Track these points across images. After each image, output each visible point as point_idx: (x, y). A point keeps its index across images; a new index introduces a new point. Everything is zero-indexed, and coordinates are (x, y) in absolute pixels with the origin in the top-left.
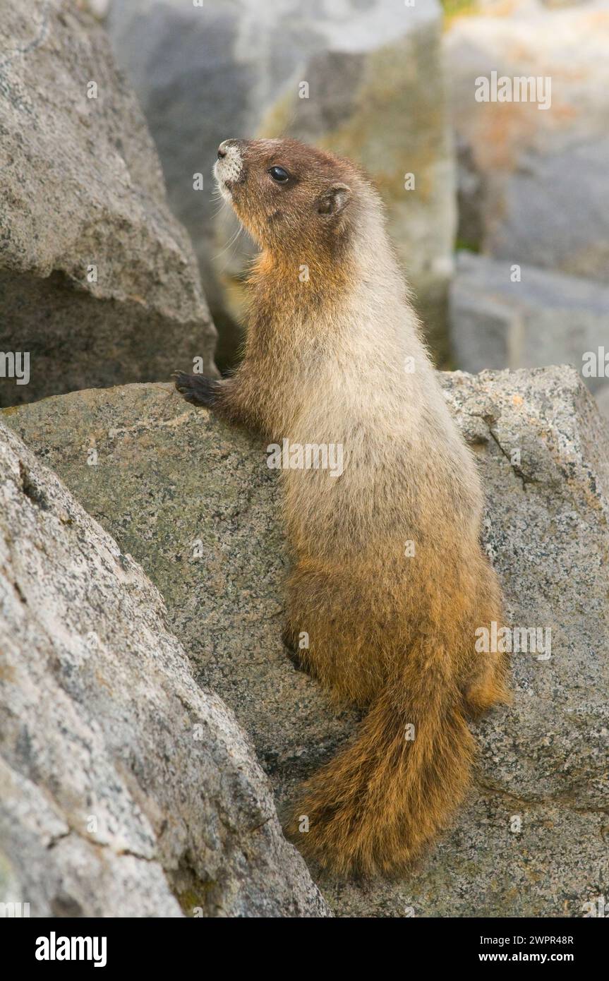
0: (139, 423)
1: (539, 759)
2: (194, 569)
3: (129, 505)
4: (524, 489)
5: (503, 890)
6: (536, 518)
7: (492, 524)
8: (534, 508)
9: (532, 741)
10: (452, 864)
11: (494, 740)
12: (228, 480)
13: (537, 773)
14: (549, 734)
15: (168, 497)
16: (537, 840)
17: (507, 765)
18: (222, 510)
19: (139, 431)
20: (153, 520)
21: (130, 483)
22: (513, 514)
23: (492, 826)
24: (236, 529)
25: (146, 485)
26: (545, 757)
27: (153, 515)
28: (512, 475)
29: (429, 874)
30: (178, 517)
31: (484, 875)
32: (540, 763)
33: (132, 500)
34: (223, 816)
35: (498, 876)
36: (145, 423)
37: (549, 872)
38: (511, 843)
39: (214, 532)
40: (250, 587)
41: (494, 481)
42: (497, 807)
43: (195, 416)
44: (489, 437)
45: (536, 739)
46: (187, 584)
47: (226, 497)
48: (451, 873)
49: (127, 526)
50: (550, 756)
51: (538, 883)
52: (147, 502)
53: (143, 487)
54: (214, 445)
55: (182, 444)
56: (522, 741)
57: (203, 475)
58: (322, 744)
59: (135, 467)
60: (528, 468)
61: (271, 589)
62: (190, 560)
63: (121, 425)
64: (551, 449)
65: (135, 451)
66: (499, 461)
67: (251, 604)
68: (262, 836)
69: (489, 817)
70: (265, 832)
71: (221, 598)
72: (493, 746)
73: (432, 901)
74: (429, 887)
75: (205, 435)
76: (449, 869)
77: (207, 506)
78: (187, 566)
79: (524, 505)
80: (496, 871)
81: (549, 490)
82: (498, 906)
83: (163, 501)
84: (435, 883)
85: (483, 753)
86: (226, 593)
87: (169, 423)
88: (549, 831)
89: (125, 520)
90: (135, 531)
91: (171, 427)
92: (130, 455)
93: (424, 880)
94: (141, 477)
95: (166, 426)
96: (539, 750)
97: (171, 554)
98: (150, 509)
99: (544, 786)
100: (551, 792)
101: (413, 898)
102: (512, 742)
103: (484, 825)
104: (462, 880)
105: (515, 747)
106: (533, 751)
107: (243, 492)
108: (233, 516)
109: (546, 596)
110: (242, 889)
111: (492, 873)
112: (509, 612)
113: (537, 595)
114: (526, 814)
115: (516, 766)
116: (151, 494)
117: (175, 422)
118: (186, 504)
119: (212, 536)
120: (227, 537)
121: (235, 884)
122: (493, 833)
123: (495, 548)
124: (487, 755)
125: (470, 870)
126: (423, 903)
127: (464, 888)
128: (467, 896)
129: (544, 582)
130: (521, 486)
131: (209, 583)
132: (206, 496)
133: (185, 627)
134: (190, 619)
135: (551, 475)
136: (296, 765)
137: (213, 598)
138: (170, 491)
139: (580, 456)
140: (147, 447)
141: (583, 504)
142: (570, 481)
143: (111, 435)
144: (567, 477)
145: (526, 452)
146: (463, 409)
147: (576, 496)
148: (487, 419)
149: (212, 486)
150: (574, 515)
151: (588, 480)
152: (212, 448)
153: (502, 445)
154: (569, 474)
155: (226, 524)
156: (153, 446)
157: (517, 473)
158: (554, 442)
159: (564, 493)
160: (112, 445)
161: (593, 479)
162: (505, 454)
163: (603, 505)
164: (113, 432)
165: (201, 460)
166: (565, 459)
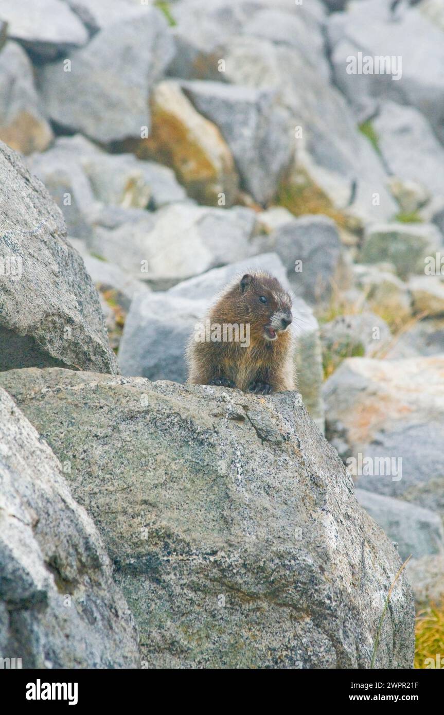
0: (58, 387)
1: (257, 573)
2: (82, 462)
3: (50, 427)
4: (262, 444)
5: (236, 643)
6: (267, 458)
7: (242, 455)
8: (266, 453)
9: (254, 563)
10: (210, 626)
11: (234, 561)
12: (103, 419)
13: (256, 581)
14: (263, 560)
15: (70, 425)
16: (256, 618)
17: (240, 575)
18: (98, 434)
19: (57, 391)
20: (62, 436)
21: (51, 416)
22: (254, 454)
23: (232, 609)
24: (105, 444)
25: (59, 418)
26: (260, 572)
27: (62, 433)
28: (256, 436)
29: (198, 631)
30: (75, 435)
31: (227, 634)
32: (258, 576)
33: (52, 425)
34: (79, 556)
35: (234, 635)
36: (61, 387)
37: (261, 636)
38: (242, 619)
39: (93, 445)
40: (111, 474)
41: (246, 438)
42: (235, 598)
43: (87, 386)
44: (245, 416)
45: (256, 562)
46: (78, 469)
47: (101, 427)
48: (209, 632)
49: (48, 437)
50: (264, 572)
51: (255, 641)
52: (59, 427)
54: (96, 401)
55: (79, 399)
56: (248, 562)
57: (90, 416)
58: (144, 558)
59: (54, 408)
60: (264, 433)
61: (121, 475)
62: (80, 457)
63: (48, 387)
64: (277, 425)
65: (55, 401)
66: (250, 429)
67: (110, 483)
68: (100, 572)
69: (231, 604)
70: (101, 570)
71: (95, 478)
72: (233, 564)
73: (199, 645)
74: (197, 637)
75: (92, 396)
76: (208, 629)
77: (90, 431)
78: (78, 460)
79: (261, 452)
80: (233, 632)
81: (276, 446)
82: (233, 650)
83: (68, 427)
84: (200, 635)
85: (228, 567)
86: (98, 476)
87: (73, 388)
88: (262, 614)
89: (47, 435)
90: (52, 440)
91: (74, 390)
92: (52, 402)
93: (195, 633)
94: (57, 413)
95: (72, 389)
96: (257, 568)
97: (70, 454)
98: (60, 430)
99: (260, 588)
100: (263, 592)
101: (188, 642)
102: (243, 562)
103: (228, 608)
104: (215, 635)
105: (244, 565)
106: (254, 568)
107: (110, 426)
108: (103, 438)
109: (267, 494)
110: (86, 591)
111: (231, 633)
112: (246, 498)
113: (262, 492)
114: (251, 604)
115: (245, 576)
116: (62, 423)
117: (76, 388)
118: (80, 429)
119: (92, 446)
120: (100, 447)
121: (82, 588)
122: (233, 613)
123: (242, 466)
124: (230, 569)
125: (219, 631)
126: (194, 645)
127: (216, 640)
128: (217, 644)
129: (267, 486)
130: (261, 442)
131: (89, 470)
132: (91, 426)
133: (75, 491)
134: (78, 487)
135: (277, 438)
136: (130, 568)
137: (91, 478)
138: (72, 422)
139: (293, 430)
140: (61, 399)
141: (292, 454)
142: (287, 442)
143: (42, 391)
144: (285, 440)
145: (264, 425)
146: (232, 401)
147: (289, 450)
148: (245, 408)
149: (94, 421)
150: (287, 458)
151: (296, 442)
152: (95, 402)
153: (252, 421)
154: (286, 438)
155: (100, 441)
156: (64, 399)
157: (259, 436)
158: (280, 422)
159: (283, 448)
160: (43, 397)
161: (299, 441)
162: (253, 425)
163: (303, 455)
164: (44, 390)
165: (89, 408)
166: (285, 430)
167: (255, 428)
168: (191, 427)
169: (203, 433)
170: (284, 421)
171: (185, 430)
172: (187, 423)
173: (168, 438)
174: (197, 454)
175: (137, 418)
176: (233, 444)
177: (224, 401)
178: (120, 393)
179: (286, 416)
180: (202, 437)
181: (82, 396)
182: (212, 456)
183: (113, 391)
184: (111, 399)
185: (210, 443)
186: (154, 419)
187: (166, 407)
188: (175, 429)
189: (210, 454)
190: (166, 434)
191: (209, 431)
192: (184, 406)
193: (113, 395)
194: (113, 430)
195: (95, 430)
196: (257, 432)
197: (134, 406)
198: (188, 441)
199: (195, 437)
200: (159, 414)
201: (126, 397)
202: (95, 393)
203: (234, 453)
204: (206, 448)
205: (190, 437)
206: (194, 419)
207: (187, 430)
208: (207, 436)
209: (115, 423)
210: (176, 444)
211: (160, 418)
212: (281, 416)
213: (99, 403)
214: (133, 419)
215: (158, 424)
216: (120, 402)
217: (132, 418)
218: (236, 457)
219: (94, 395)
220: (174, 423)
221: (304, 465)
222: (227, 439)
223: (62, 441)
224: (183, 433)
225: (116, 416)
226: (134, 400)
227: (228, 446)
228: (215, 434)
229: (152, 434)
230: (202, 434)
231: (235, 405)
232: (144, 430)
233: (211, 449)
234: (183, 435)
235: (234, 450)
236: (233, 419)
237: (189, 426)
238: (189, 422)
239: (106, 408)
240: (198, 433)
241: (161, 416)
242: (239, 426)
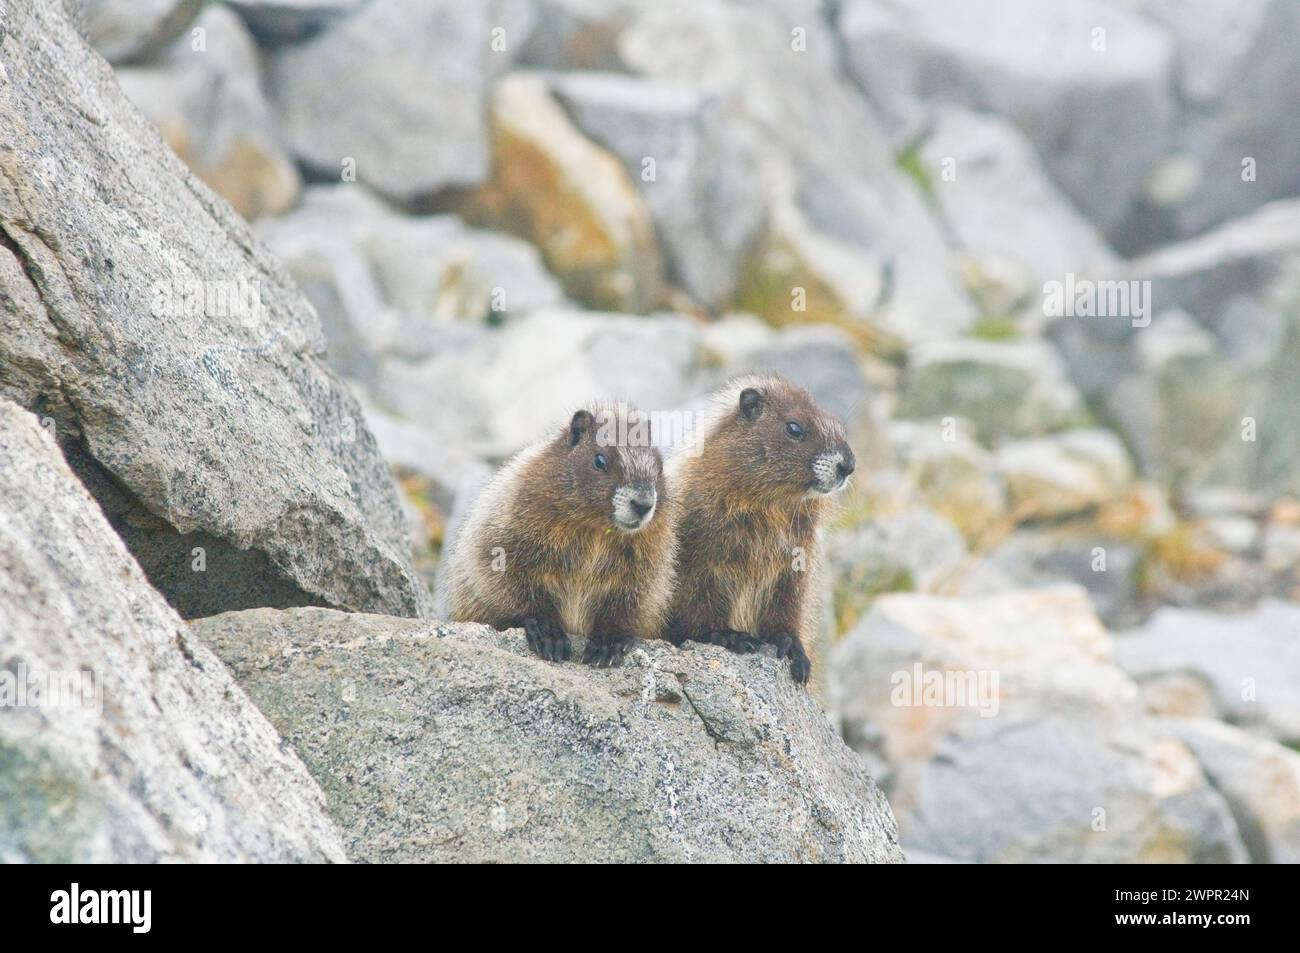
0: (315, 644)
2: (365, 789)
3: (301, 723)
4: (716, 748)
6: (725, 774)
7: (676, 769)
8: (724, 765)
12: (403, 706)
15: (341, 718)
18: (396, 734)
19: (314, 652)
20: (325, 739)
21: (303, 702)
22: (700, 767)
24: (409, 754)
25: (318, 705)
27: (325, 734)
28: (703, 733)
30: (351, 738)
33: (304, 718)
36: (320, 645)
39: (386, 755)
40: (422, 812)
41: (684, 738)
43: (372, 641)
44: (681, 694)
46: (357, 805)
47: (401, 721)
49: (298, 743)
52: (319, 721)
53: (316, 706)
54: (391, 671)
55: (357, 667)
57: (378, 699)
59: (309, 686)
60: (720, 726)
61: (442, 814)
62: (361, 781)
63: (296, 645)
64: (745, 710)
65: (309, 671)
66: (691, 719)
67: (421, 829)
71: (392, 820)
75: (381, 661)
77: (380, 729)
78: (358, 787)
79: (714, 762)
81: (742, 752)
83: (336, 722)
86: (397, 816)
87: (344, 646)
89: (296, 738)
90: (305, 748)
91: (347, 649)
92: (304, 674)
94: (314, 696)
95: (342, 649)
97: (341, 774)
98: (322, 729)
107: (418, 718)
108: (406, 741)
109: (728, 844)
112: (687, 852)
113: (718, 840)
116: (323, 715)
117: (349, 646)
118: (359, 726)
119: (384, 759)
120: (399, 760)
123: (677, 792)
129: (728, 829)
130: (713, 744)
131: (379, 805)
132: (380, 719)
133: (353, 846)
134: (358, 840)
135: (744, 735)
137: (383, 820)
138: (343, 712)
139: (775, 718)
140: (321, 668)
141: (775, 765)
142: (764, 743)
143: (285, 654)
144: (760, 738)
145: (718, 710)
146: (656, 665)
147: (769, 758)
148: (680, 677)
149: (386, 710)
150: (766, 774)
151: (782, 742)
152: (388, 673)
153: (695, 703)
154: (763, 735)
155: (399, 748)
156: (327, 667)
157: (710, 732)
158: (749, 704)
159: (757, 754)
160: (286, 664)
161: (787, 741)
162: (697, 712)
163: (797, 768)
164: (288, 652)
165: (377, 684)
166: (760, 720)
167: (701, 716)
168: (577, 718)
169: (599, 727)
170: (757, 702)
171: (564, 724)
172: (568, 709)
173: (532, 739)
174: (589, 769)
175: (470, 701)
176: (658, 749)
177: (639, 665)
178: (436, 654)
179: (761, 692)
180: (598, 735)
181: (363, 662)
182: (619, 772)
183: (423, 651)
184: (418, 665)
185: (614, 748)
186: (504, 702)
187: (525, 679)
188: (545, 721)
189: (615, 768)
190: (528, 732)
191: (612, 724)
192: (562, 676)
193: (422, 658)
194: (424, 727)
195: (388, 727)
196: (706, 724)
197: (465, 678)
198: (571, 744)
199: (584, 736)
200: (513, 692)
201: (449, 660)
202: (387, 655)
203: (661, 766)
204: (607, 757)
205: (574, 736)
206: (581, 701)
207: (568, 723)
208: (608, 734)
209: (427, 713)
210: (548, 751)
211: (516, 701)
212: (751, 693)
213: (396, 673)
214: (464, 704)
215: (511, 713)
216: (436, 671)
217: (460, 701)
218: (665, 773)
219: (386, 659)
220: (542, 711)
221: (799, 786)
222: (647, 739)
223: (324, 749)
224: (561, 728)
225: (429, 699)
226: (465, 666)
227: (648, 753)
228: (624, 730)
229: (499, 731)
230: (599, 731)
231: (662, 673)
232: (485, 724)
233: (616, 759)
234: (560, 732)
235: (661, 760)
236: (659, 699)
237: (572, 716)
238: (572, 708)
239: (409, 684)
240: (591, 729)
241: (517, 697)
242: (670, 713)
